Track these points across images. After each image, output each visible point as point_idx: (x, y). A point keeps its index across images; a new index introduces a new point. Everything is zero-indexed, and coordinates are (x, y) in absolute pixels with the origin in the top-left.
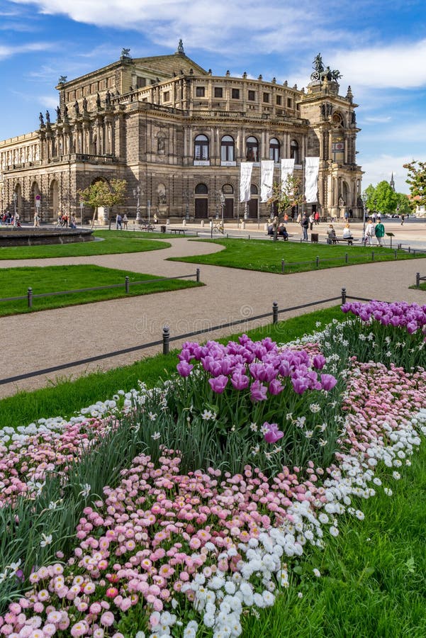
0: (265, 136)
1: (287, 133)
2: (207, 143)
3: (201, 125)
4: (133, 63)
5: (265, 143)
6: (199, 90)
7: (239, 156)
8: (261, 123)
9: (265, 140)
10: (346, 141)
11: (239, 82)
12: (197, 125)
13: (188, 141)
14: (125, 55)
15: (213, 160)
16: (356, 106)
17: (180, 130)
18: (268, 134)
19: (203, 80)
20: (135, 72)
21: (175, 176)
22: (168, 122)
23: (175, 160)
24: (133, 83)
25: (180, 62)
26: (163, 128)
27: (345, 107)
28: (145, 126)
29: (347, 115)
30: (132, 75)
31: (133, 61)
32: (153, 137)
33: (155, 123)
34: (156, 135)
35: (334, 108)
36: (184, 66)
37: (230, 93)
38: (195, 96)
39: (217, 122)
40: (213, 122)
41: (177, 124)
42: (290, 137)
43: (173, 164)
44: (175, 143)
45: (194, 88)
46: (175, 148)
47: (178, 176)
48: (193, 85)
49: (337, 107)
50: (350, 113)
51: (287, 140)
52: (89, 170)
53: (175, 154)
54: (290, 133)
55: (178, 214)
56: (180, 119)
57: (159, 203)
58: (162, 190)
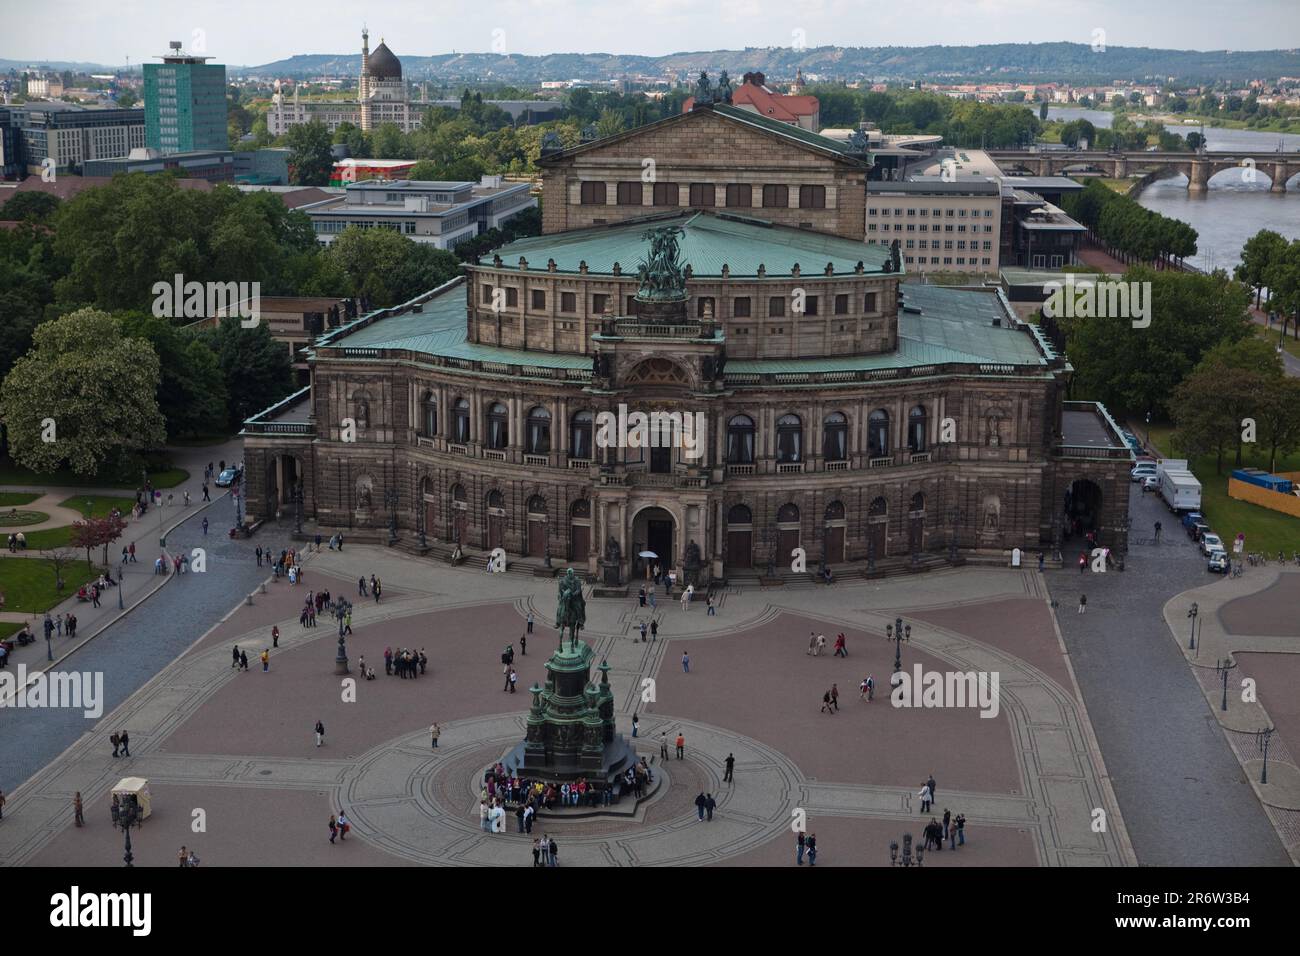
0: (515, 406)
7: (472, 437)
9: (515, 413)
13: (412, 403)
17: (401, 384)
20: (576, 175)
21: (390, 462)
22: (373, 373)
23: (390, 435)
24: (572, 198)
25: (704, 125)
26: (364, 384)
27: (679, 347)
28: (329, 385)
29: (692, 363)
30: (569, 182)
31: (564, 156)
32: (343, 400)
33: (348, 378)
34: (350, 396)
35: (637, 356)
36: (717, 131)
37: (526, 299)
38: (482, 301)
39: (442, 376)
40: (437, 375)
41: (396, 374)
42: (567, 406)
43: (385, 442)
44: (389, 407)
45: (478, 288)
46: (390, 415)
47: (397, 461)
48: (477, 283)
49: (647, 352)
50: (701, 358)
51: (556, 414)
52: (265, 446)
53: (390, 424)
54: (567, 401)
55: (396, 524)
56: (397, 365)
57: (356, 504)
58: (366, 483)
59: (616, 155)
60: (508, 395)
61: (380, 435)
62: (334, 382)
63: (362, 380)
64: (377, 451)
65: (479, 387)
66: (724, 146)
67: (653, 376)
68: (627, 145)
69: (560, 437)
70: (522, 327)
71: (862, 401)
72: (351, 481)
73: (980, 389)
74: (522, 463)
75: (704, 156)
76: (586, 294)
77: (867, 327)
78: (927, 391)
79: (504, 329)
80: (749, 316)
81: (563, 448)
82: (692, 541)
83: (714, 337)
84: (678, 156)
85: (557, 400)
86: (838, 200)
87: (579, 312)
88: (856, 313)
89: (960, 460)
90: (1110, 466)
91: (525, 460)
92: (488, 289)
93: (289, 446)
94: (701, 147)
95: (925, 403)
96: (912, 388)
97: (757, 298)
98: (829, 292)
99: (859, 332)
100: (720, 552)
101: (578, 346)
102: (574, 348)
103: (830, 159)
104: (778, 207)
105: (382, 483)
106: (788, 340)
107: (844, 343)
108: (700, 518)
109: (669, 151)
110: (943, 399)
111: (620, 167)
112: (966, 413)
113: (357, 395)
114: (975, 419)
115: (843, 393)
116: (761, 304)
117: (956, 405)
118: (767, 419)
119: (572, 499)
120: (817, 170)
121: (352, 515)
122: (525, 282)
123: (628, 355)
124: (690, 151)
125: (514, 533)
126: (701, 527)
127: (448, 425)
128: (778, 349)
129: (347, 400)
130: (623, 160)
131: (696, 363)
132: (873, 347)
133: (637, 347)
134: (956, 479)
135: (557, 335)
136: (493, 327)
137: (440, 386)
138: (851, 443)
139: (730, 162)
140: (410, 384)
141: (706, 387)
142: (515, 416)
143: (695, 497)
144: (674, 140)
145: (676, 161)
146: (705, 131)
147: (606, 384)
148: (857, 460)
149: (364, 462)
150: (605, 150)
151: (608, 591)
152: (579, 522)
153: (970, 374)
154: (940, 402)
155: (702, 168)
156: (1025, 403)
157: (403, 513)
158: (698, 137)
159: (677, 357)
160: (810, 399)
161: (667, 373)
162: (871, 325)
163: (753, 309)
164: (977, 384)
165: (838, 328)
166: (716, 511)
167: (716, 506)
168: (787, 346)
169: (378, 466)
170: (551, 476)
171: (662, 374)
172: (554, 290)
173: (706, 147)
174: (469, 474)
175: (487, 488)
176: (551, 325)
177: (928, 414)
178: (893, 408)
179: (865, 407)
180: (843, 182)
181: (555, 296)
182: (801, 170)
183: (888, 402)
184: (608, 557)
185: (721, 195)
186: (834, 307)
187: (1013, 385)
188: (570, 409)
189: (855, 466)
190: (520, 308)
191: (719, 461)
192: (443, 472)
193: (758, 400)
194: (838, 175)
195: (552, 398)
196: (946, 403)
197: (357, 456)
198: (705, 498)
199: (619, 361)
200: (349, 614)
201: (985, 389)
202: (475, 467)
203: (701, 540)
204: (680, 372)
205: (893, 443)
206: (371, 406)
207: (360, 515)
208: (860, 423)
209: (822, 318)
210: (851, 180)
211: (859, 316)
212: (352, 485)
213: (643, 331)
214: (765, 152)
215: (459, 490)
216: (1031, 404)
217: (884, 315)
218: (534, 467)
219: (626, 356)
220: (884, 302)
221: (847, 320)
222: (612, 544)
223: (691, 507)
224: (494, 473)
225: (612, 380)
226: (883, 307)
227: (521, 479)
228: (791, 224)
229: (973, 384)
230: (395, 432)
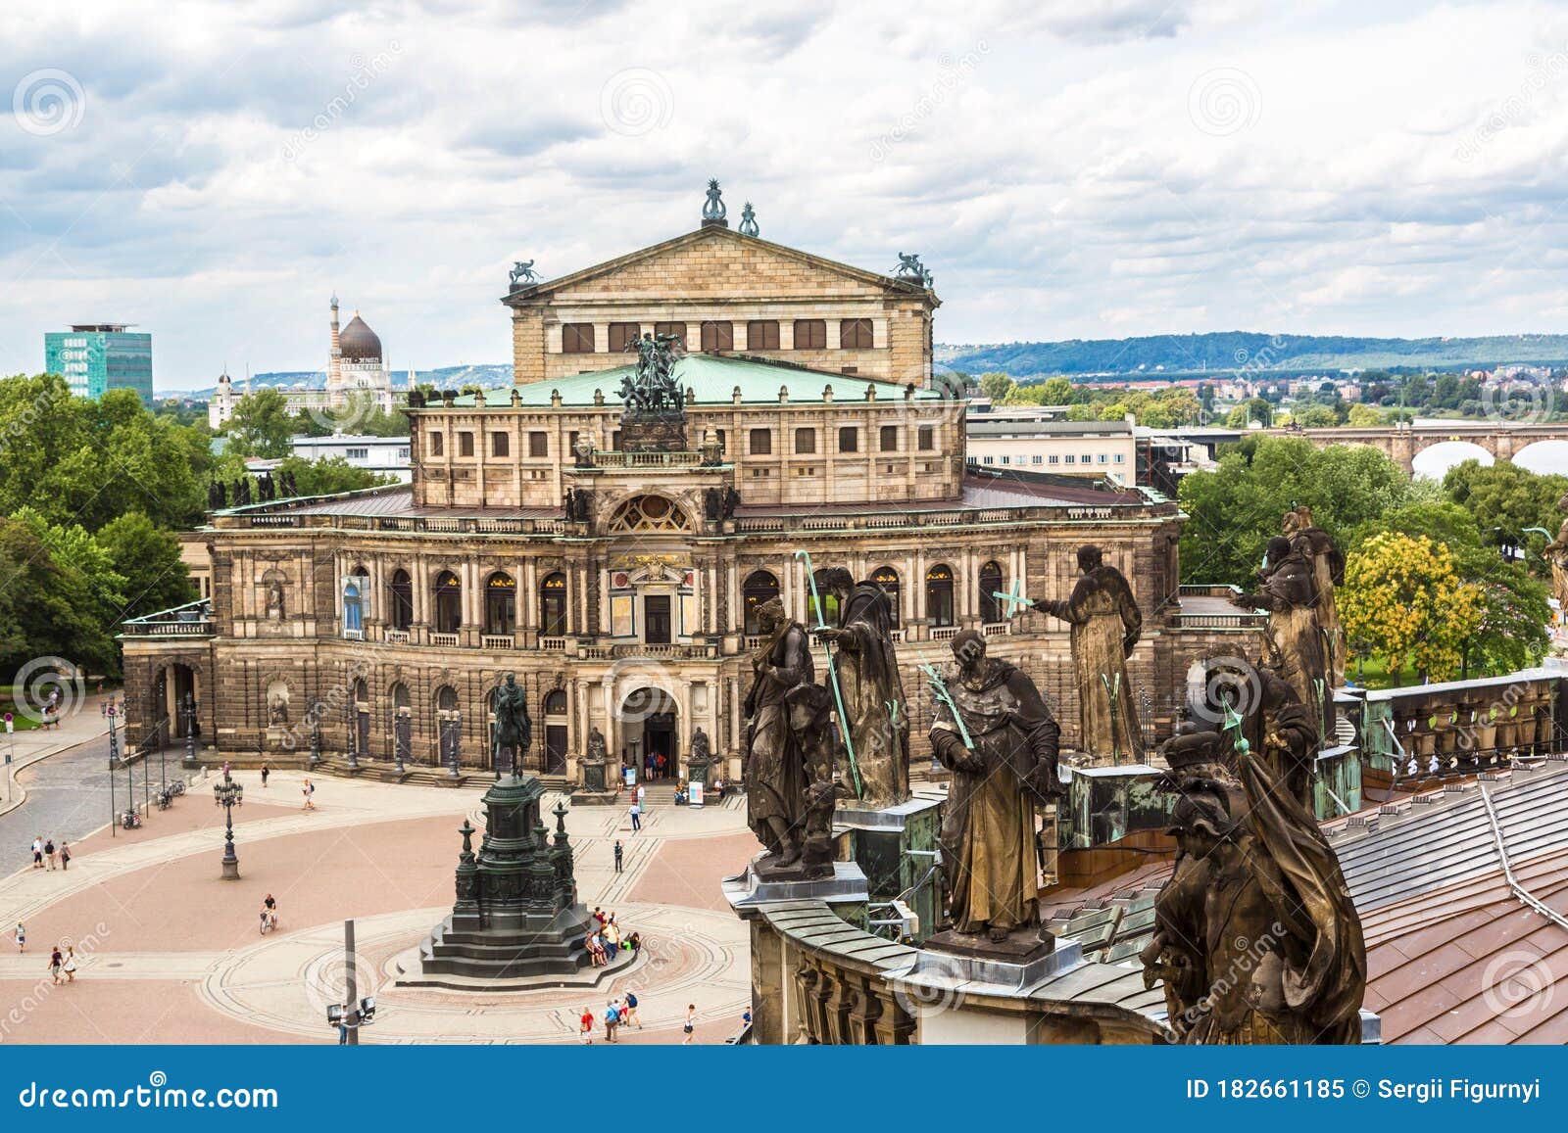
0: (469, 574)
7: (415, 619)
9: (469, 582)
13: (339, 583)
17: (326, 560)
18: (473, 567)
20: (556, 317)
21: (311, 663)
22: (289, 547)
23: (311, 627)
24: (550, 345)
25: (716, 247)
26: (277, 561)
27: (677, 481)
28: (231, 565)
29: (693, 500)
30: (547, 325)
31: (540, 291)
32: (250, 584)
33: (256, 555)
34: (258, 579)
35: (623, 494)
36: (733, 254)
37: (484, 444)
38: (429, 453)
39: (376, 543)
40: (370, 543)
41: (318, 547)
42: (536, 569)
43: (305, 637)
44: (310, 591)
45: (424, 438)
46: (311, 601)
47: (320, 662)
48: (423, 431)
49: (634, 487)
50: (704, 492)
51: (525, 579)
52: (149, 653)
53: (311, 613)
54: (535, 560)
55: (321, 745)
56: (318, 536)
57: (267, 721)
58: (280, 693)
59: (606, 289)
60: (459, 560)
61: (298, 628)
62: (237, 562)
63: (275, 557)
64: (294, 649)
65: (424, 552)
66: (743, 272)
67: (644, 523)
68: (619, 276)
69: (527, 608)
70: (480, 481)
71: (916, 553)
72: (261, 690)
73: (1070, 540)
74: (480, 647)
75: (718, 286)
76: (561, 432)
77: (922, 468)
78: (1000, 542)
79: (457, 486)
80: (770, 453)
81: (532, 623)
82: (699, 729)
83: (720, 464)
84: (685, 287)
85: (523, 560)
86: (890, 336)
87: (552, 456)
88: (907, 450)
89: (1047, 633)
90: (1242, 638)
91: (484, 642)
92: (437, 437)
93: (182, 652)
94: (713, 275)
95: (1000, 558)
96: (980, 537)
97: (779, 430)
98: (872, 422)
99: (912, 475)
100: (736, 746)
101: (552, 499)
102: (548, 504)
103: (877, 284)
104: (814, 349)
105: (302, 691)
106: (820, 483)
107: (893, 489)
108: (709, 700)
109: (673, 281)
110: (1022, 554)
111: (611, 304)
112: (1052, 569)
113: (269, 578)
114: (1065, 579)
115: (892, 541)
116: (784, 438)
117: (1039, 561)
118: (793, 576)
119: (545, 690)
120: (861, 300)
121: (262, 735)
122: (483, 423)
123: (610, 492)
124: (699, 281)
125: (471, 740)
126: (711, 712)
127: (384, 607)
128: (808, 495)
129: (255, 583)
130: (615, 295)
131: (698, 499)
132: (932, 495)
133: (622, 482)
134: (1045, 658)
135: (524, 487)
136: (443, 486)
137: (375, 556)
138: (904, 608)
139: (751, 293)
140: (336, 560)
141: (711, 528)
142: (470, 587)
143: (702, 671)
144: (679, 268)
145: (683, 294)
146: (718, 254)
147: (583, 530)
148: (913, 630)
149: (278, 664)
150: (592, 282)
151: (589, 797)
152: (554, 720)
153: (1056, 519)
154: (1018, 556)
155: (716, 302)
156: (1128, 555)
157: (329, 730)
158: (709, 263)
159: (673, 492)
160: (849, 549)
161: (664, 520)
162: (927, 466)
163: (774, 444)
164: (1064, 533)
165: (884, 469)
166: (729, 692)
167: (730, 685)
168: (820, 492)
169: (296, 669)
170: (517, 661)
171: (658, 520)
172: (520, 430)
173: (720, 275)
174: (412, 668)
175: (435, 684)
176: (516, 475)
177: (1004, 574)
178: (957, 563)
179: (921, 560)
180: (895, 314)
181: (521, 438)
182: (841, 300)
183: (951, 556)
184: (590, 755)
185: (740, 335)
186: (878, 442)
187: (1111, 533)
188: (540, 572)
189: (910, 638)
190: (477, 458)
191: (732, 627)
192: (380, 669)
193: (781, 551)
194: (888, 304)
195: (516, 559)
196: (1026, 559)
197: (270, 656)
198: (714, 671)
199: (599, 500)
200: (240, 799)
201: (1075, 540)
202: (419, 657)
203: (710, 728)
204: (679, 517)
205: (960, 612)
206: (287, 591)
207: (273, 735)
208: (916, 582)
209: (864, 456)
210: (905, 311)
211: (912, 454)
212: (262, 696)
213: (629, 460)
214: (794, 278)
215: (400, 690)
216: (1136, 556)
217: (945, 453)
218: (496, 651)
219: (607, 494)
220: (943, 437)
221: (896, 458)
222: (596, 737)
223: (697, 685)
224: (444, 662)
225: (591, 526)
226: (943, 443)
227: (479, 667)
228: (832, 370)
229: (1060, 534)
230: (316, 619)
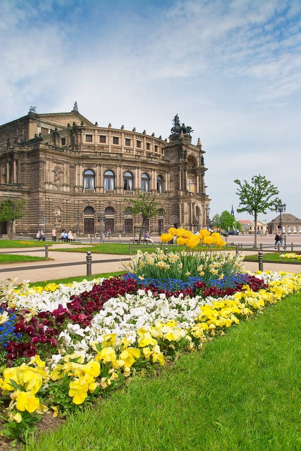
0: (138, 172)
1: (154, 170)
2: (94, 176)
3: (89, 163)
4: (39, 117)
5: (138, 177)
6: (88, 137)
7: (118, 186)
8: (135, 162)
9: (138, 175)
10: (198, 177)
11: (118, 132)
12: (85, 162)
13: (79, 175)
14: (32, 111)
15: (98, 189)
16: (203, 152)
17: (73, 167)
18: (140, 170)
19: (91, 130)
20: (40, 124)
21: (69, 201)
22: (63, 160)
23: (69, 189)
24: (38, 132)
25: (75, 118)
26: (59, 164)
27: (196, 153)
30: (38, 126)
33: (52, 160)
37: (111, 140)
38: (85, 141)
40: (98, 160)
41: (71, 161)
43: (67, 192)
44: (68, 176)
45: (83, 136)
46: (69, 180)
53: (69, 184)
56: (73, 157)
57: (55, 221)
61: (65, 189)
62: (47, 162)
64: (64, 196)
68: (55, 118)
69: (154, 185)
87: (132, 146)
91: (143, 194)
109: (66, 123)
111: (51, 124)
125: (139, 224)
127: (103, 182)
129: (52, 171)
131: (198, 159)
137: (99, 165)
140: (77, 166)
144: (68, 121)
149: (58, 201)
150: (49, 118)
169: (64, 203)
172: (124, 137)
174: (116, 202)
175: (125, 207)
190: (108, 143)
195: (152, 169)
202: (120, 198)
215: (110, 209)
222: (195, 218)
